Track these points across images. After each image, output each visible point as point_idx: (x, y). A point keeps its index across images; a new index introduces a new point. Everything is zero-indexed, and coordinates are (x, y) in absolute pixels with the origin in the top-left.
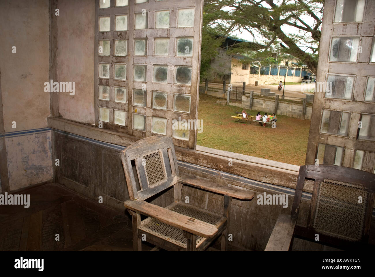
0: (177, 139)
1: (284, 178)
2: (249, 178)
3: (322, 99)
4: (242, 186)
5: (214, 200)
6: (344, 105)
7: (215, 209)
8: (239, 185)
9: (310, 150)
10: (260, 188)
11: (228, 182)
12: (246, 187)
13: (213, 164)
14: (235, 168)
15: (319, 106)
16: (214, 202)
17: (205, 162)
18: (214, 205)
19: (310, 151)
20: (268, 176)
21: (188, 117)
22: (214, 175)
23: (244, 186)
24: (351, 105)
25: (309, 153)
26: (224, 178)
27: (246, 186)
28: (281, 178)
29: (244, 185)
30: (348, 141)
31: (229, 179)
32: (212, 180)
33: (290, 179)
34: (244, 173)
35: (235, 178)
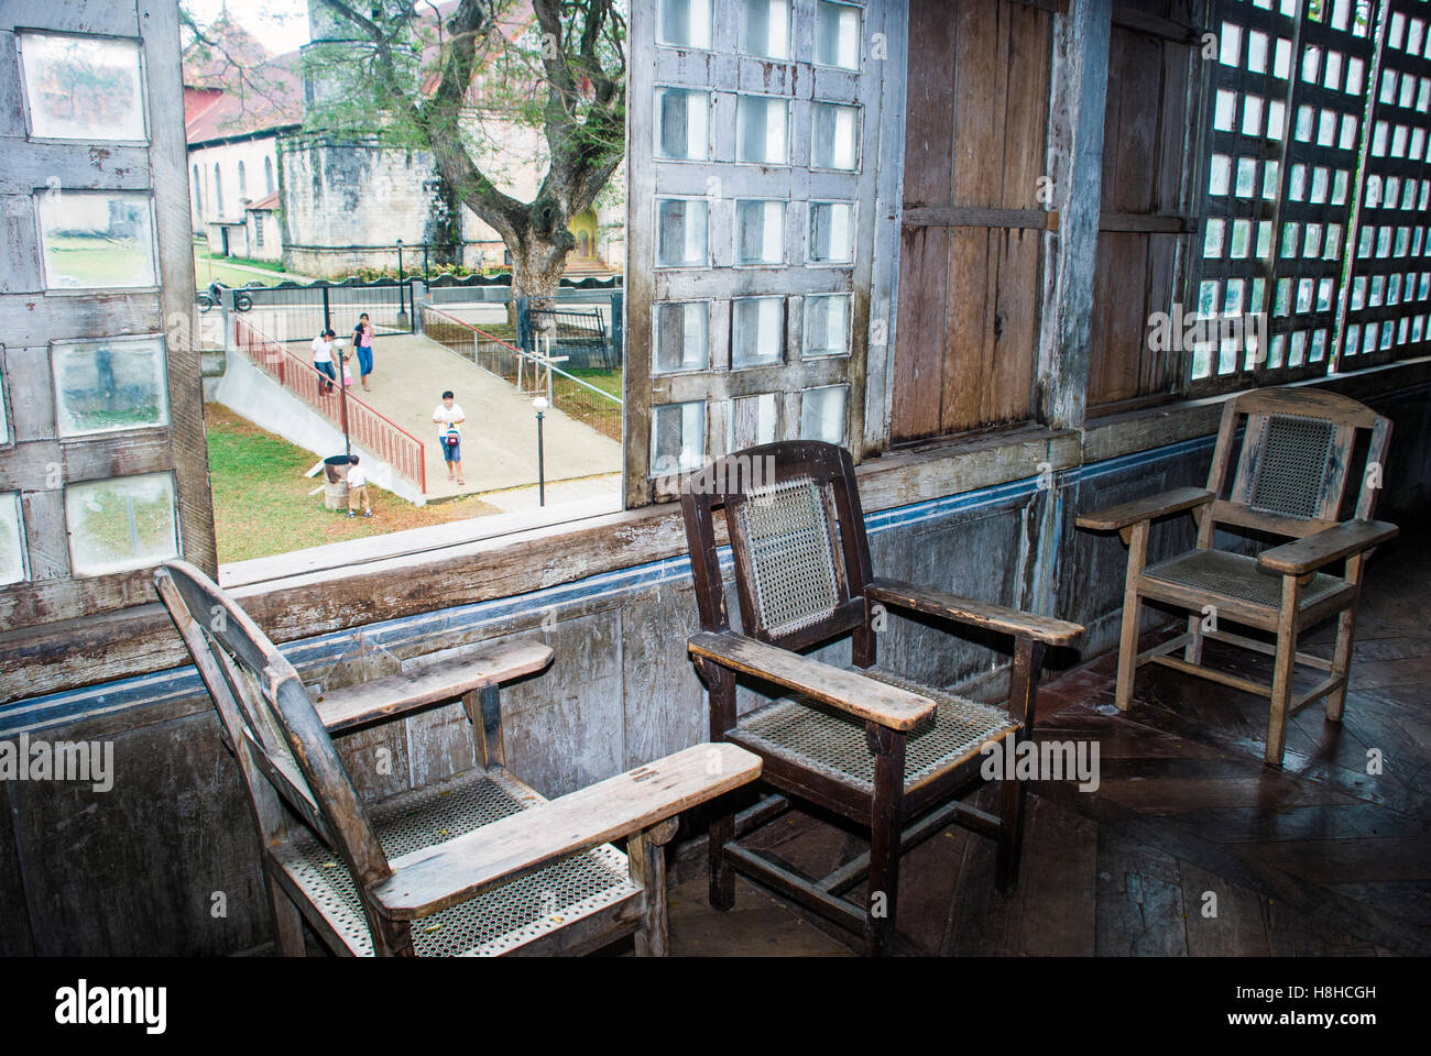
0: (111, 576)
1: (602, 545)
2: (498, 596)
3: (649, 273)
4: (458, 641)
5: (357, 755)
6: (698, 282)
7: (368, 788)
8: (447, 644)
9: (634, 434)
10: (517, 619)
11: (403, 655)
12: (472, 637)
13: (354, 606)
14: (445, 584)
15: (644, 296)
16: (361, 762)
17: (313, 614)
18: (361, 774)
19: (634, 439)
20: (556, 559)
21: (162, 445)
22: (338, 657)
23: (465, 638)
24: (711, 280)
25: (632, 445)
26: (383, 646)
27: (469, 633)
28: (593, 549)
29: (462, 637)
30: (712, 379)
31: (403, 641)
32: (337, 680)
33: (618, 541)
34: (477, 588)
35: (425, 625)
